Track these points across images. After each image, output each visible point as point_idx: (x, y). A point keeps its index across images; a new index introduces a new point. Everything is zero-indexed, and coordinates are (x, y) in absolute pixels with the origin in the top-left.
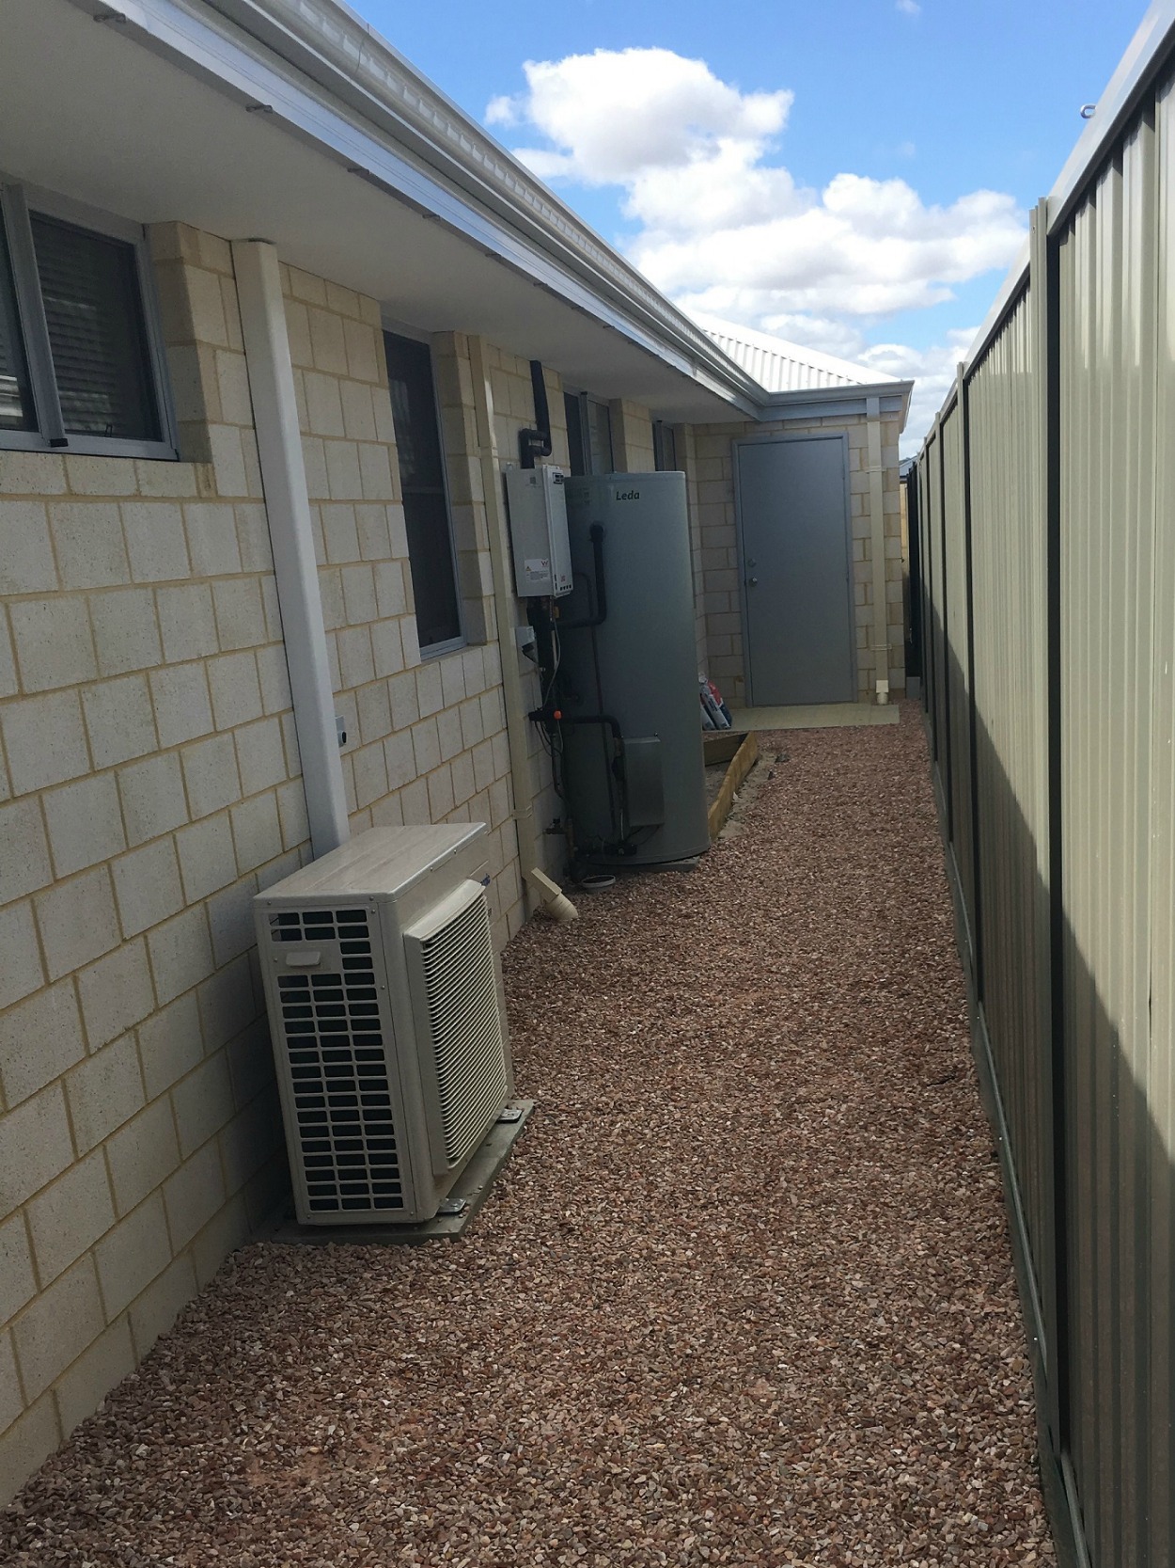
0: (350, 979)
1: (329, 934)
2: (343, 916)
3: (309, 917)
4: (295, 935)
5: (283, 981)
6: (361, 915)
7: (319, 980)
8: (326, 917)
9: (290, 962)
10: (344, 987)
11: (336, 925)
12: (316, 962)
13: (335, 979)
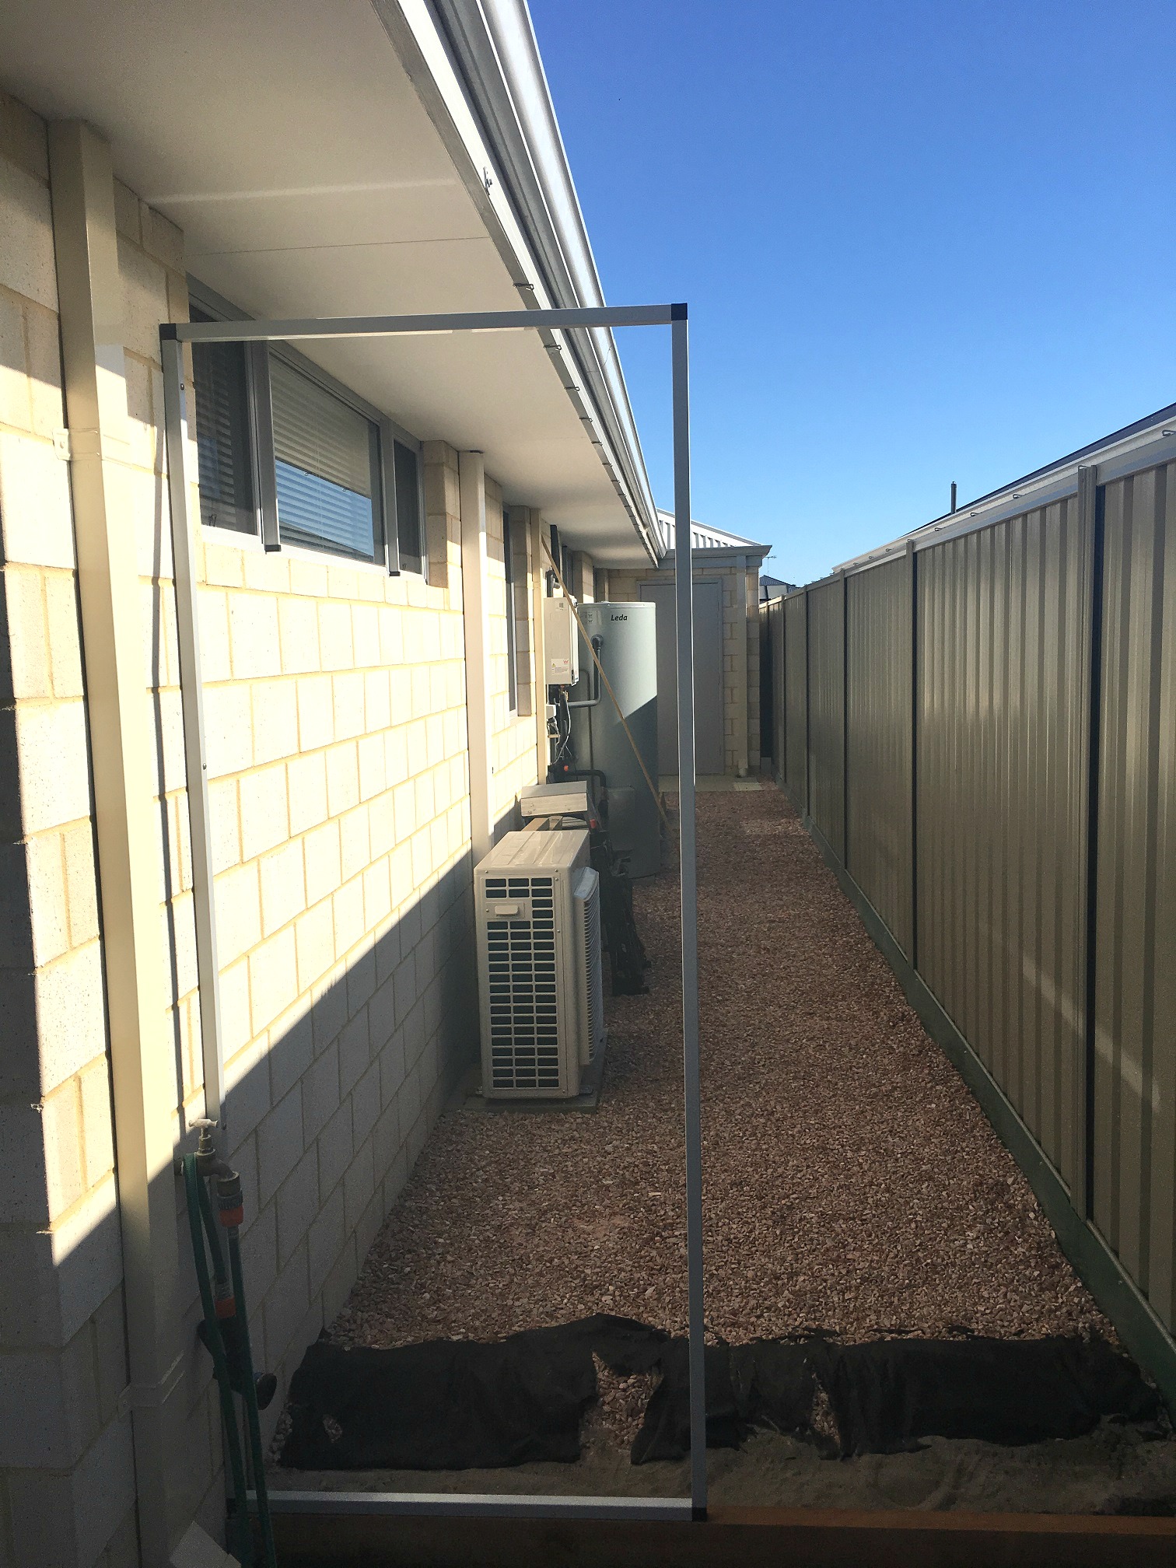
0: (536, 925)
1: (525, 894)
2: (535, 882)
3: (513, 882)
4: (502, 894)
5: (491, 925)
6: (548, 881)
7: (514, 925)
8: (524, 882)
9: (497, 912)
10: (532, 930)
11: (530, 888)
12: (516, 912)
13: (527, 925)
